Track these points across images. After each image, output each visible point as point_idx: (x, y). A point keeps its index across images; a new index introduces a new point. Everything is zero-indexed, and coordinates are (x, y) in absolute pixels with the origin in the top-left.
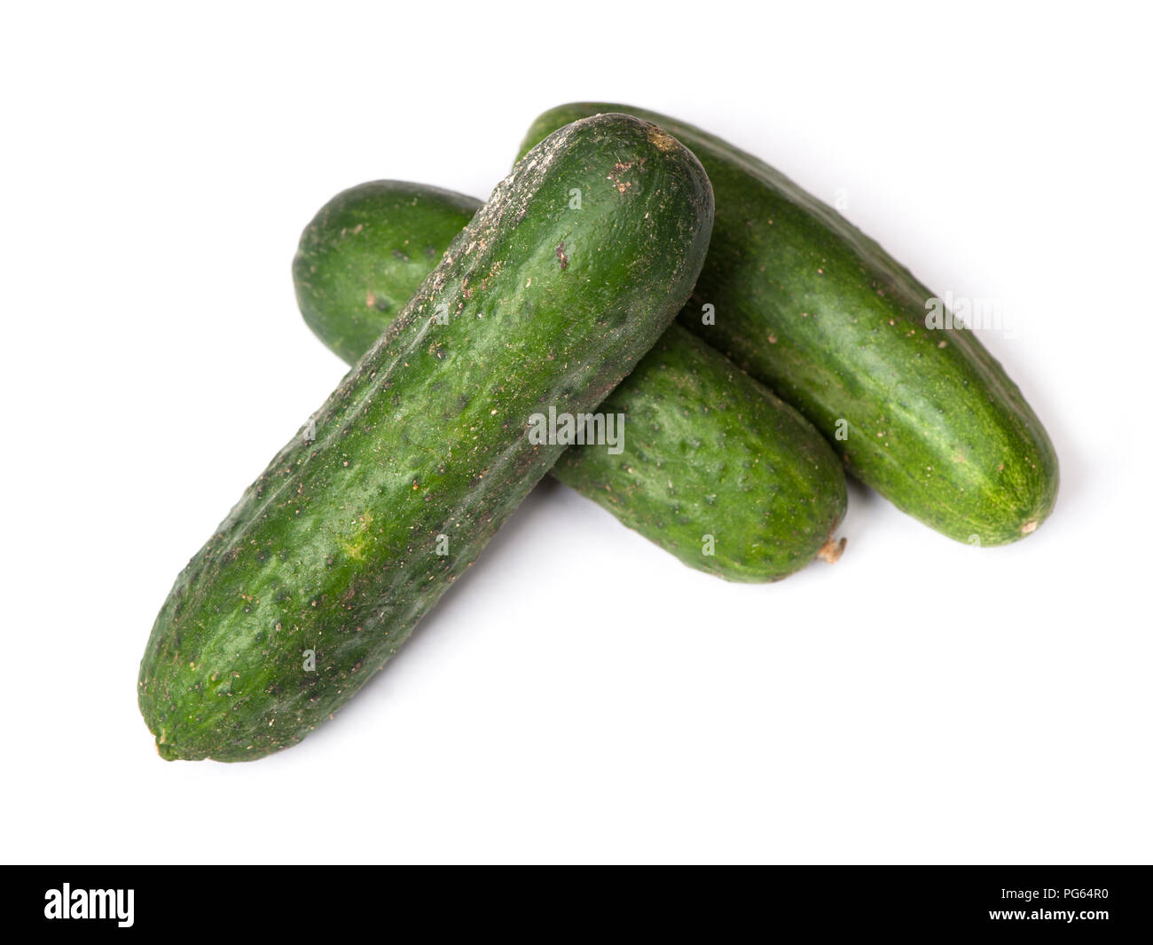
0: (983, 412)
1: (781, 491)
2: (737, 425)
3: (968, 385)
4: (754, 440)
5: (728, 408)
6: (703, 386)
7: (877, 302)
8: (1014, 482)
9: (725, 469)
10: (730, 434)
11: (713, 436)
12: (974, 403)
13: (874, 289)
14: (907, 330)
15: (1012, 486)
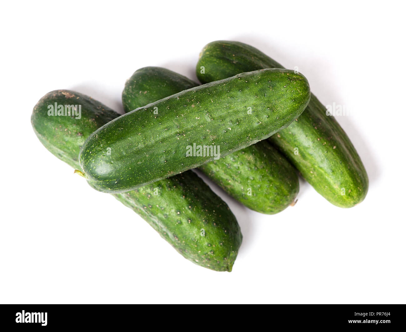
0: (346, 172)
1: (278, 194)
2: (266, 173)
3: (341, 163)
4: (271, 178)
5: (263, 168)
6: (256, 160)
7: (315, 131)
8: (353, 195)
9: (261, 187)
10: (263, 176)
11: (258, 177)
12: (343, 169)
13: (314, 127)
14: (323, 142)
15: (353, 197)
